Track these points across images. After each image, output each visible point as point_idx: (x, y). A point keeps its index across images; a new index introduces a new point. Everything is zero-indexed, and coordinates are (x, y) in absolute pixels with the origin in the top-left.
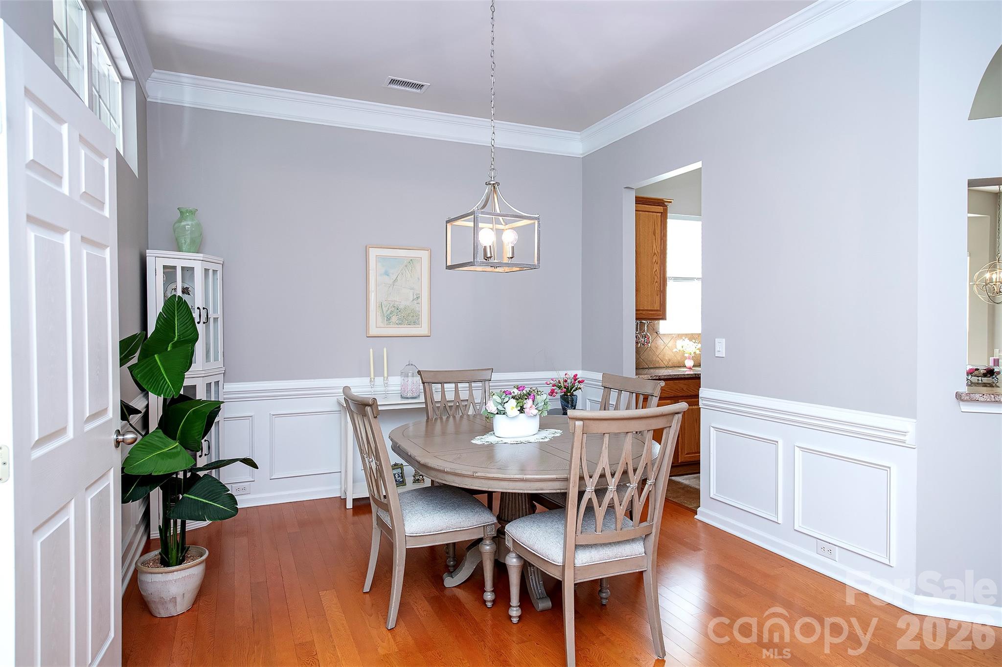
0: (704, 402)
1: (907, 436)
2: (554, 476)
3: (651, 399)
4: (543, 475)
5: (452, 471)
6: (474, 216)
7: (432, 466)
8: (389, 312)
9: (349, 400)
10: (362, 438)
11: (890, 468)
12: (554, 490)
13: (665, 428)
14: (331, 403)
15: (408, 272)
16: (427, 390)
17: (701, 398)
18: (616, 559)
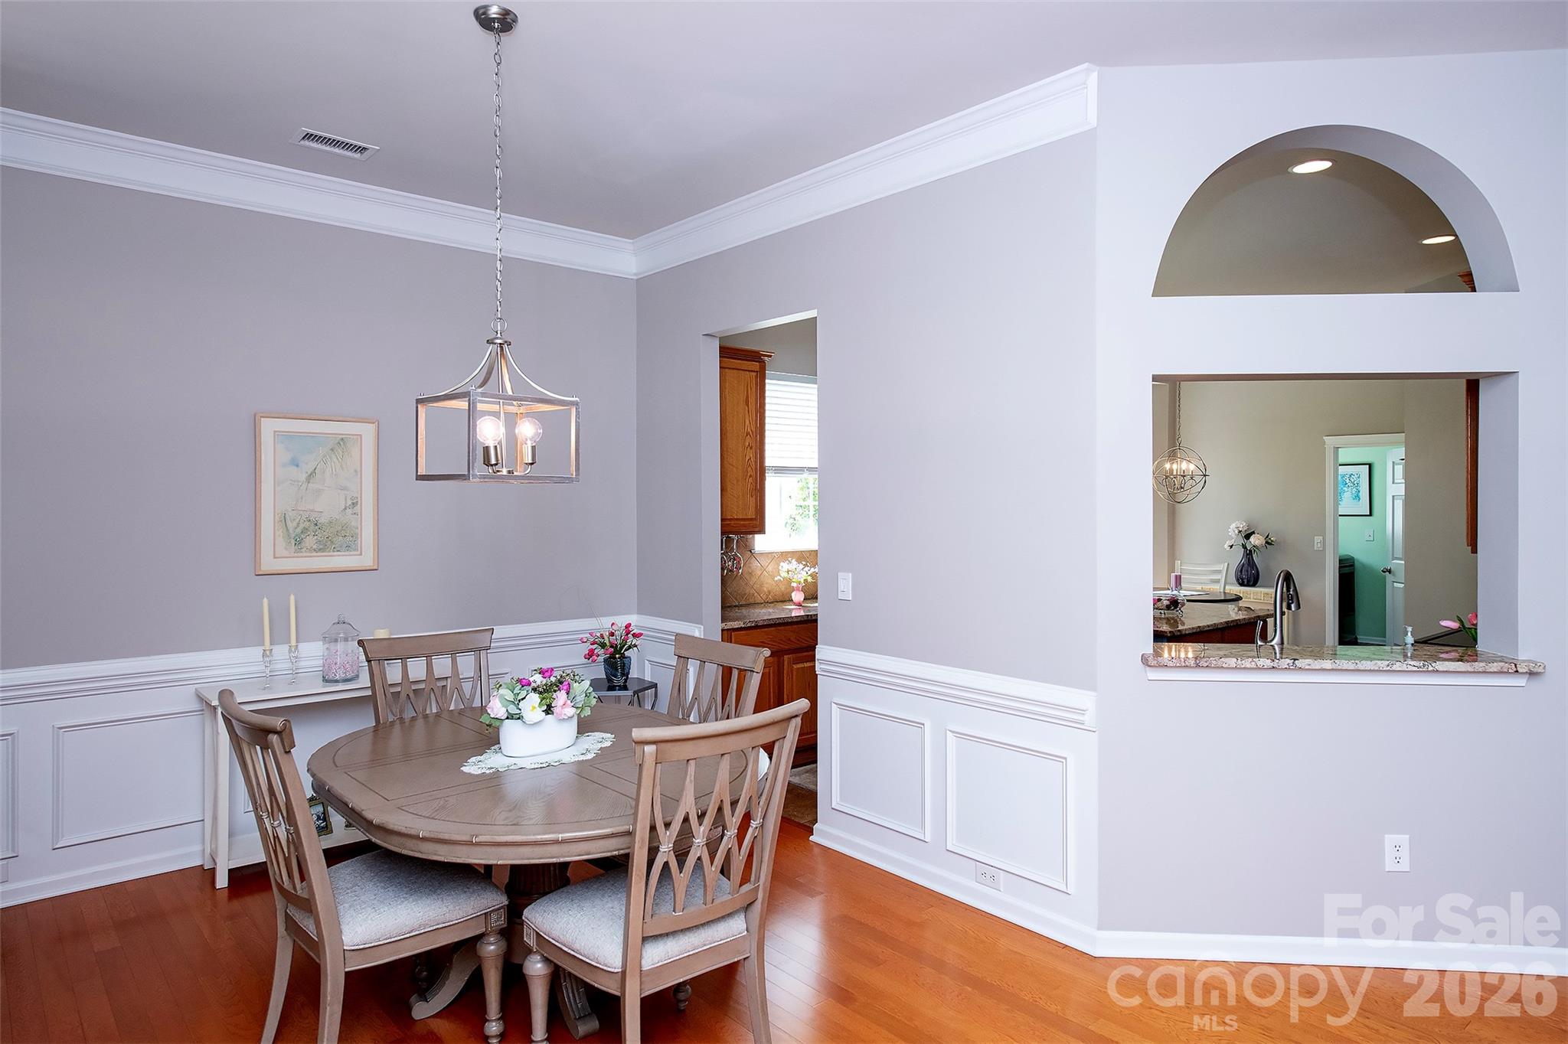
0: (822, 666)
1: (1086, 716)
2: (608, 831)
3: (751, 676)
4: (590, 830)
5: (433, 836)
6: (469, 400)
7: (396, 828)
8: (299, 530)
9: (234, 721)
10: (258, 784)
11: (1065, 759)
12: (609, 852)
13: (778, 740)
14: (182, 699)
15: (335, 460)
16: (376, 671)
17: (818, 660)
18: (705, 948)
